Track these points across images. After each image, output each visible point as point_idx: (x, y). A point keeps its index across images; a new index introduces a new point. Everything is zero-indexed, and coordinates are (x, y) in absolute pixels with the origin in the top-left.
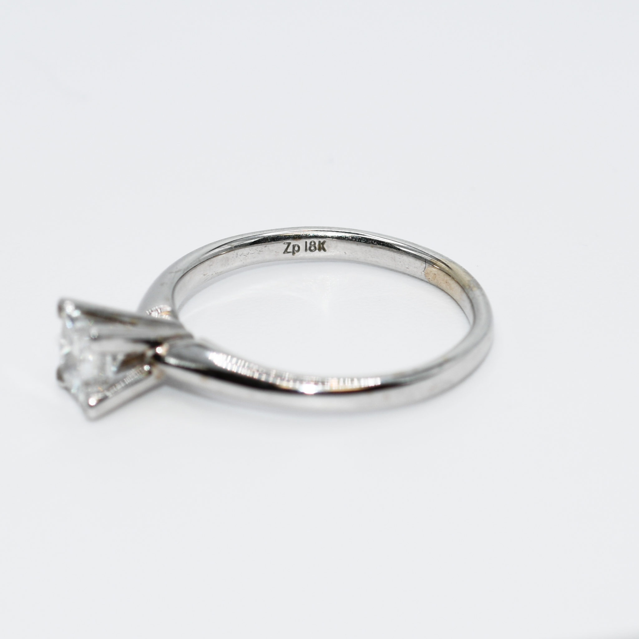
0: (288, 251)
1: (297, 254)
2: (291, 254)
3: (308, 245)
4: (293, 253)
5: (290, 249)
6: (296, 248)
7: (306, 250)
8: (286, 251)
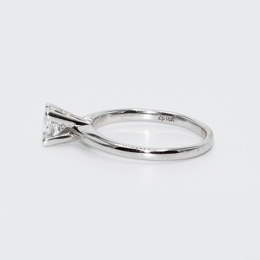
0: (160, 119)
1: (163, 121)
2: (161, 120)
3: (168, 118)
4: (162, 120)
5: (161, 118)
6: (163, 118)
7: (167, 120)
8: (159, 119)
